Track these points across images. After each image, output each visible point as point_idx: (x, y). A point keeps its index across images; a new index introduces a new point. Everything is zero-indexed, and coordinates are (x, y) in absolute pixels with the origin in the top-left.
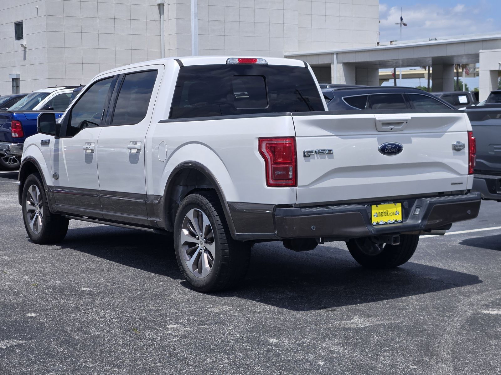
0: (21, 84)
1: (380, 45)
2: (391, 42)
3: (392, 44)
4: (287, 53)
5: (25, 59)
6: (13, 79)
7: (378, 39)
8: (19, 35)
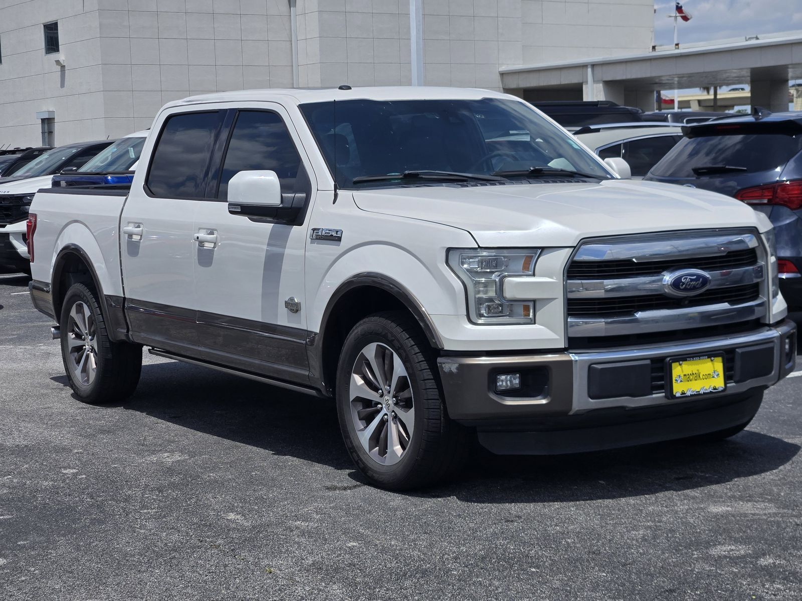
0: (57, 127)
1: (656, 51)
2: (677, 45)
3: (678, 48)
4: (503, 67)
5: (62, 85)
6: (43, 120)
7: (653, 40)
8: (52, 44)
